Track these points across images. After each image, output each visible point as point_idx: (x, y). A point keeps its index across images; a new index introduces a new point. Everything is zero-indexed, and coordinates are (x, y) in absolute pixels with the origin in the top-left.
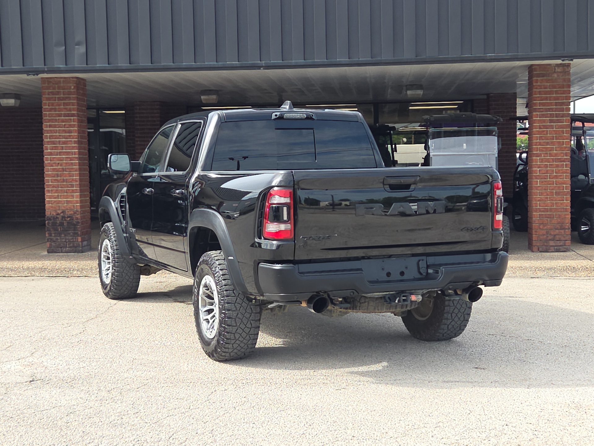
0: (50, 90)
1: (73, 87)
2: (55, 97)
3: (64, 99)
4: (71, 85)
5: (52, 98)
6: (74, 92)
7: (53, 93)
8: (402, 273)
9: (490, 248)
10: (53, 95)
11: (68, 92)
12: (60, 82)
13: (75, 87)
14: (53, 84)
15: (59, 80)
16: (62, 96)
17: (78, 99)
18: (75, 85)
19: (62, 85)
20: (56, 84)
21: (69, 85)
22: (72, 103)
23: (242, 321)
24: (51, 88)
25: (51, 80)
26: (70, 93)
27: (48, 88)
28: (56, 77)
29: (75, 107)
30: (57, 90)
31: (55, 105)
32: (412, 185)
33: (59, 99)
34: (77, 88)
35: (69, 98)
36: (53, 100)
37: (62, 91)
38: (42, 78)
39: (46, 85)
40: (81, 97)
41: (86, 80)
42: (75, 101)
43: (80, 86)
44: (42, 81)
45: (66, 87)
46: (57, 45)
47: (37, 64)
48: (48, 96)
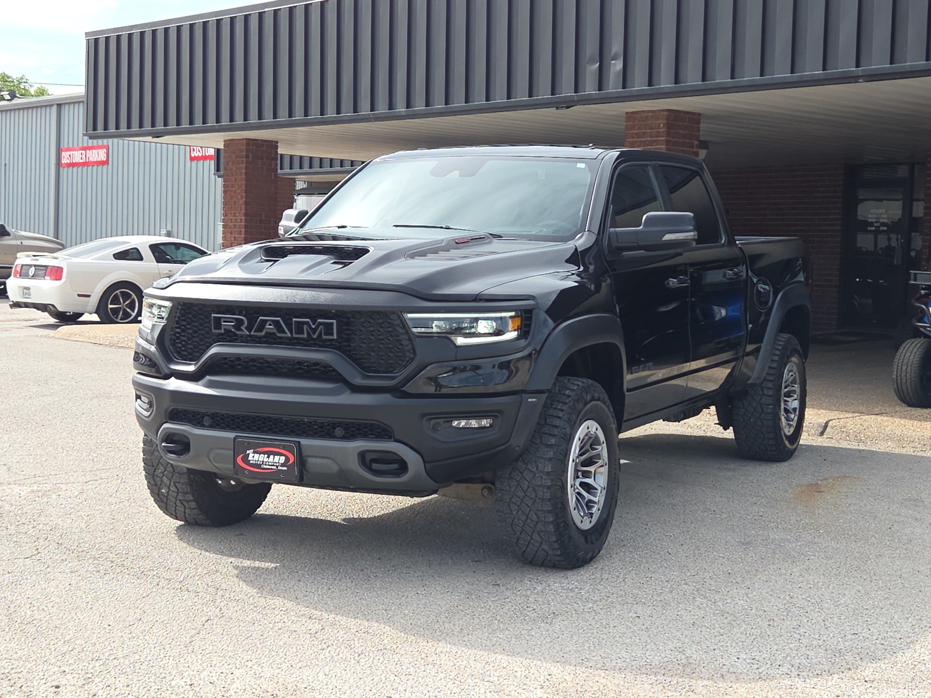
0: (636, 130)
1: (662, 125)
2: (641, 141)
3: (651, 143)
4: (660, 121)
5: (637, 142)
6: (663, 132)
7: (638, 135)
10: (638, 138)
11: (656, 132)
12: (647, 118)
13: (664, 124)
14: (639, 121)
15: (646, 114)
16: (648, 139)
18: (665, 121)
19: (649, 122)
20: (642, 121)
21: (658, 122)
24: (636, 128)
25: (637, 116)
26: (658, 135)
27: (633, 127)
28: (643, 111)
30: (643, 131)
33: (646, 144)
34: (669, 126)
35: (657, 142)
37: (649, 131)
38: (627, 113)
39: (631, 123)
40: (681, 140)
41: (699, 114)
42: (664, 146)
43: (681, 124)
44: (626, 117)
45: (654, 126)
46: (591, 61)
47: (567, 91)
48: (631, 140)
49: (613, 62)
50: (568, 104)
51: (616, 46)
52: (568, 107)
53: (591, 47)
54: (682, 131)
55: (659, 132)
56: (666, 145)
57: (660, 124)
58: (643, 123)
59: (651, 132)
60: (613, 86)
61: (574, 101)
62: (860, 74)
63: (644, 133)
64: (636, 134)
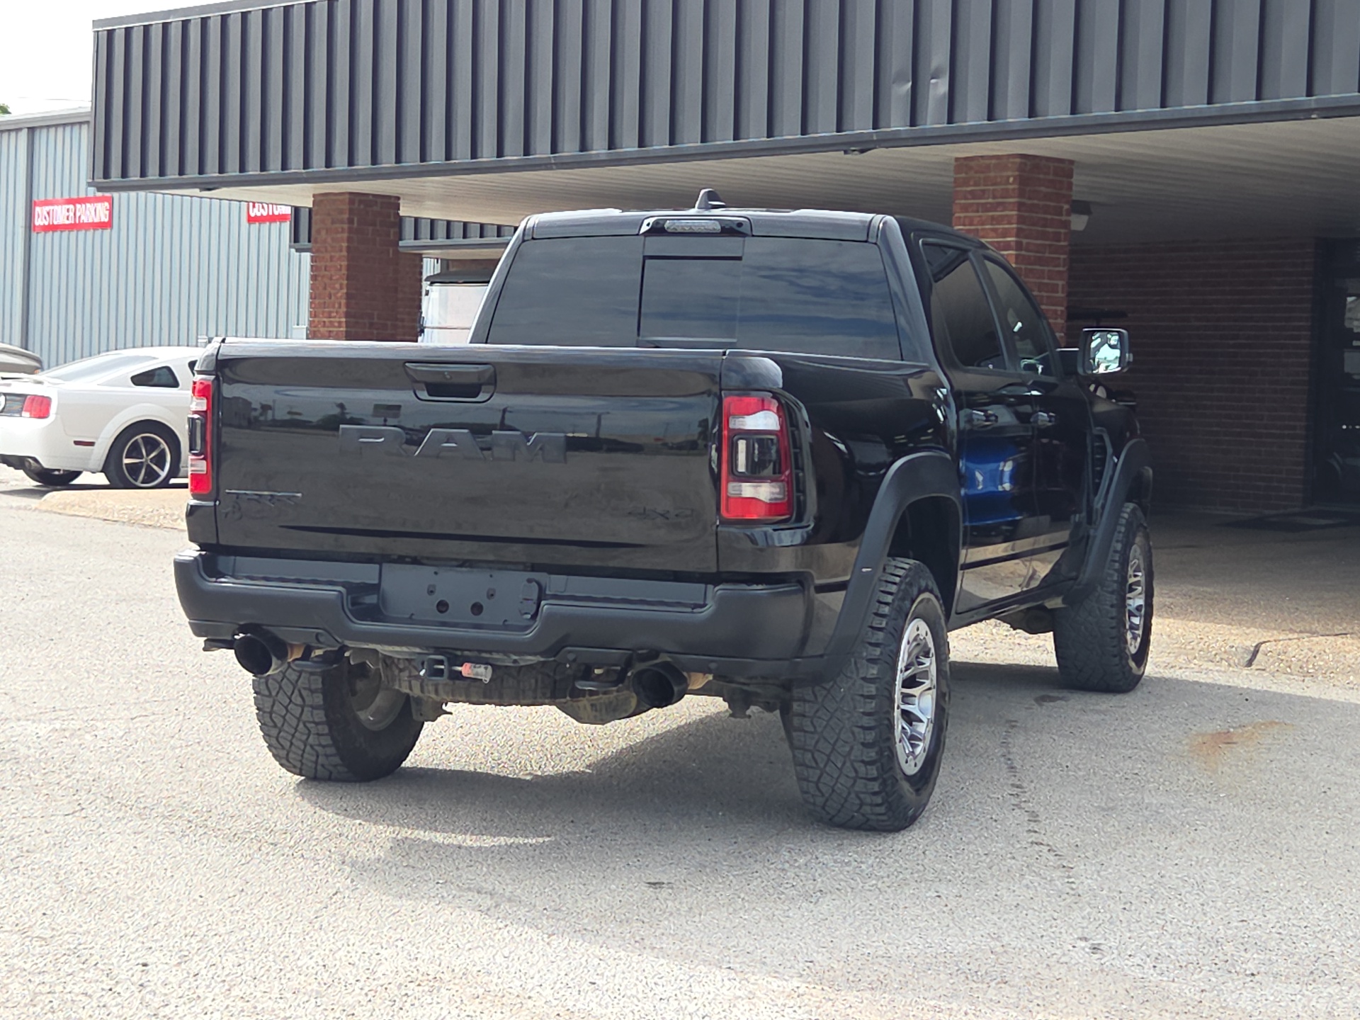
0: (970, 186)
1: (1011, 180)
2: (978, 204)
3: (994, 207)
4: (1010, 173)
5: (972, 204)
6: (1014, 189)
7: (973, 195)
8: (477, 609)
9: (714, 570)
10: (974, 198)
11: (1003, 189)
12: (988, 168)
13: (1015, 178)
14: (976, 172)
15: (988, 162)
16: (990, 200)
17: (1020, 206)
18: (1017, 173)
19: (992, 174)
20: (982, 172)
21: (1005, 174)
22: (1007, 216)
23: (281, 688)
24: (972, 183)
25: (973, 164)
26: (1006, 194)
27: (965, 182)
28: (980, 158)
29: (1014, 226)
30: (982, 188)
31: (976, 221)
32: (483, 388)
33: (986, 208)
34: (1023, 181)
35: (1004, 206)
36: (973, 211)
37: (991, 188)
38: (957, 159)
39: (963, 175)
40: (1042, 203)
41: (1072, 162)
42: (1014, 213)
43: (1041, 176)
44: (955, 167)
45: (999, 180)
46: (900, 79)
47: (861, 126)
48: (963, 201)
49: (933, 81)
50: (864, 146)
51: (938, 56)
52: (862, 151)
53: (898, 57)
54: (1043, 189)
55: (1007, 190)
56: (1019, 210)
57: (1008, 177)
58: (982, 175)
59: (994, 190)
60: (933, 119)
61: (873, 141)
62: (1313, 106)
63: (983, 191)
64: (971, 192)
